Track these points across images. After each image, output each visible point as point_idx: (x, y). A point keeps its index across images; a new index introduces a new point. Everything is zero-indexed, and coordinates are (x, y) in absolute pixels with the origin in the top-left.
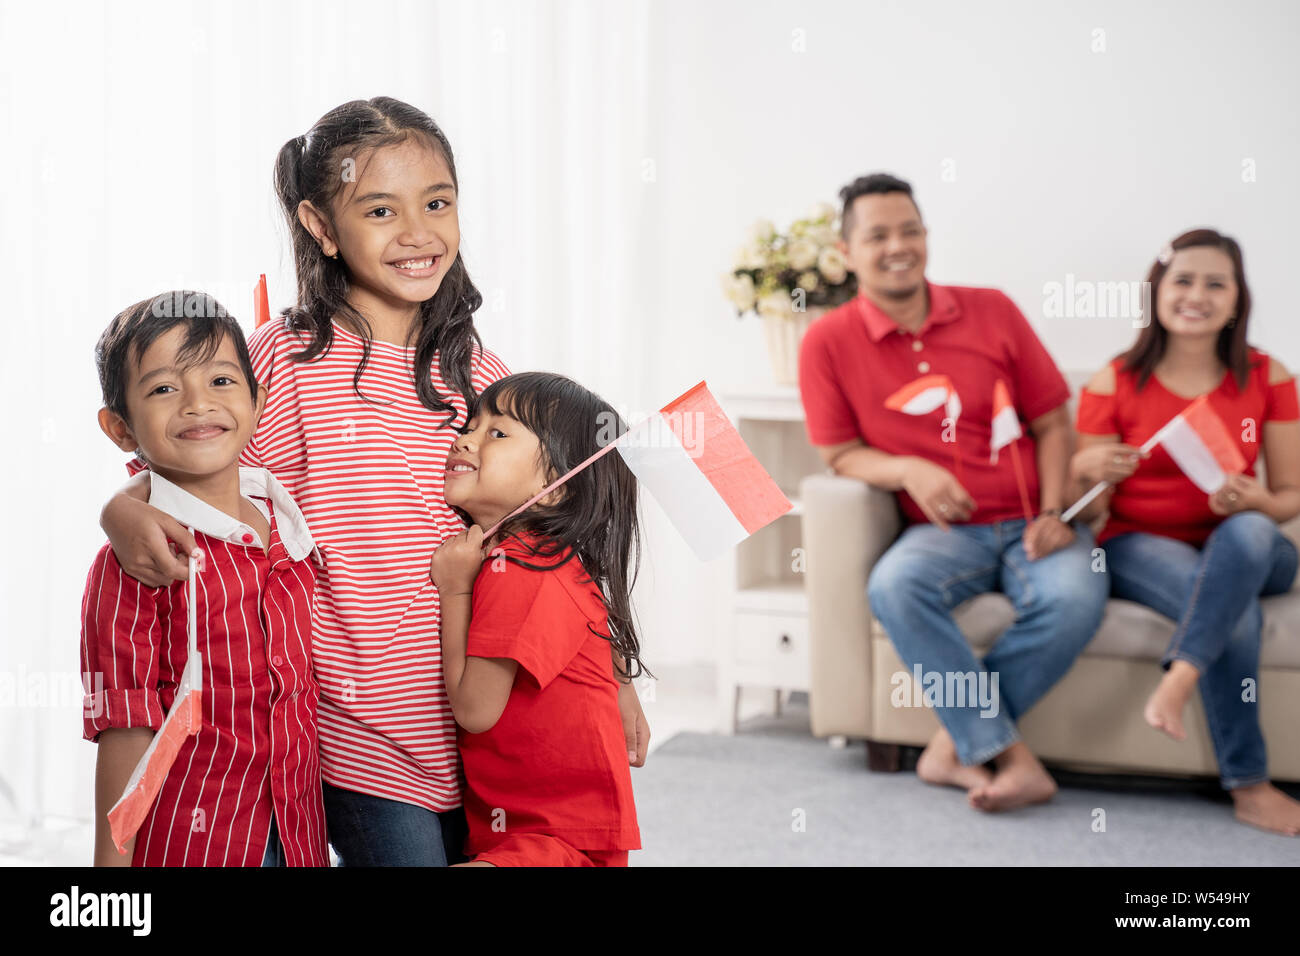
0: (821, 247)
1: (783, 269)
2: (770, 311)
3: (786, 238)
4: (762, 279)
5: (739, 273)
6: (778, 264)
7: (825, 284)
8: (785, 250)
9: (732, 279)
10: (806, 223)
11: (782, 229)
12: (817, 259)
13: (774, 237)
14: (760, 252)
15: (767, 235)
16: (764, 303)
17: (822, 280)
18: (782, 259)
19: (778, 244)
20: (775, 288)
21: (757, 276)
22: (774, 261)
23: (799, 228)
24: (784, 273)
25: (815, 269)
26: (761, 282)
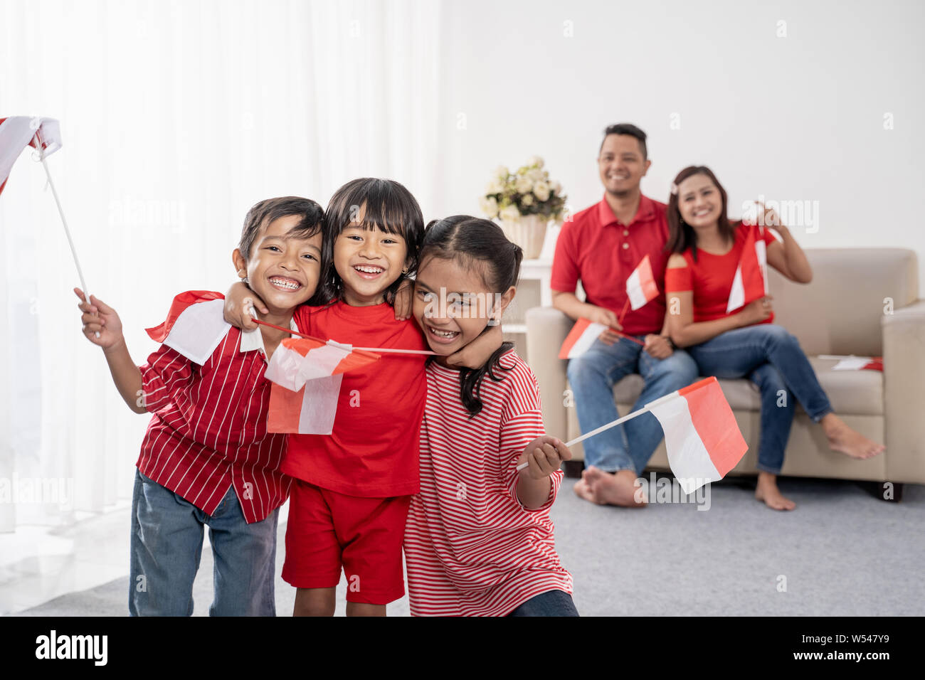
0: (535, 181)
1: (514, 193)
2: (507, 217)
3: (515, 176)
4: (502, 199)
5: (489, 196)
6: (511, 190)
7: (537, 201)
8: (514, 182)
9: (485, 201)
10: (527, 169)
11: (513, 171)
12: (533, 188)
13: (508, 176)
14: (500, 184)
15: (504, 175)
16: (503, 213)
17: (535, 199)
18: (513, 187)
19: (511, 179)
20: (509, 204)
21: (499, 197)
22: (508, 189)
23: (522, 171)
24: (514, 195)
25: (531, 193)
26: (501, 200)
